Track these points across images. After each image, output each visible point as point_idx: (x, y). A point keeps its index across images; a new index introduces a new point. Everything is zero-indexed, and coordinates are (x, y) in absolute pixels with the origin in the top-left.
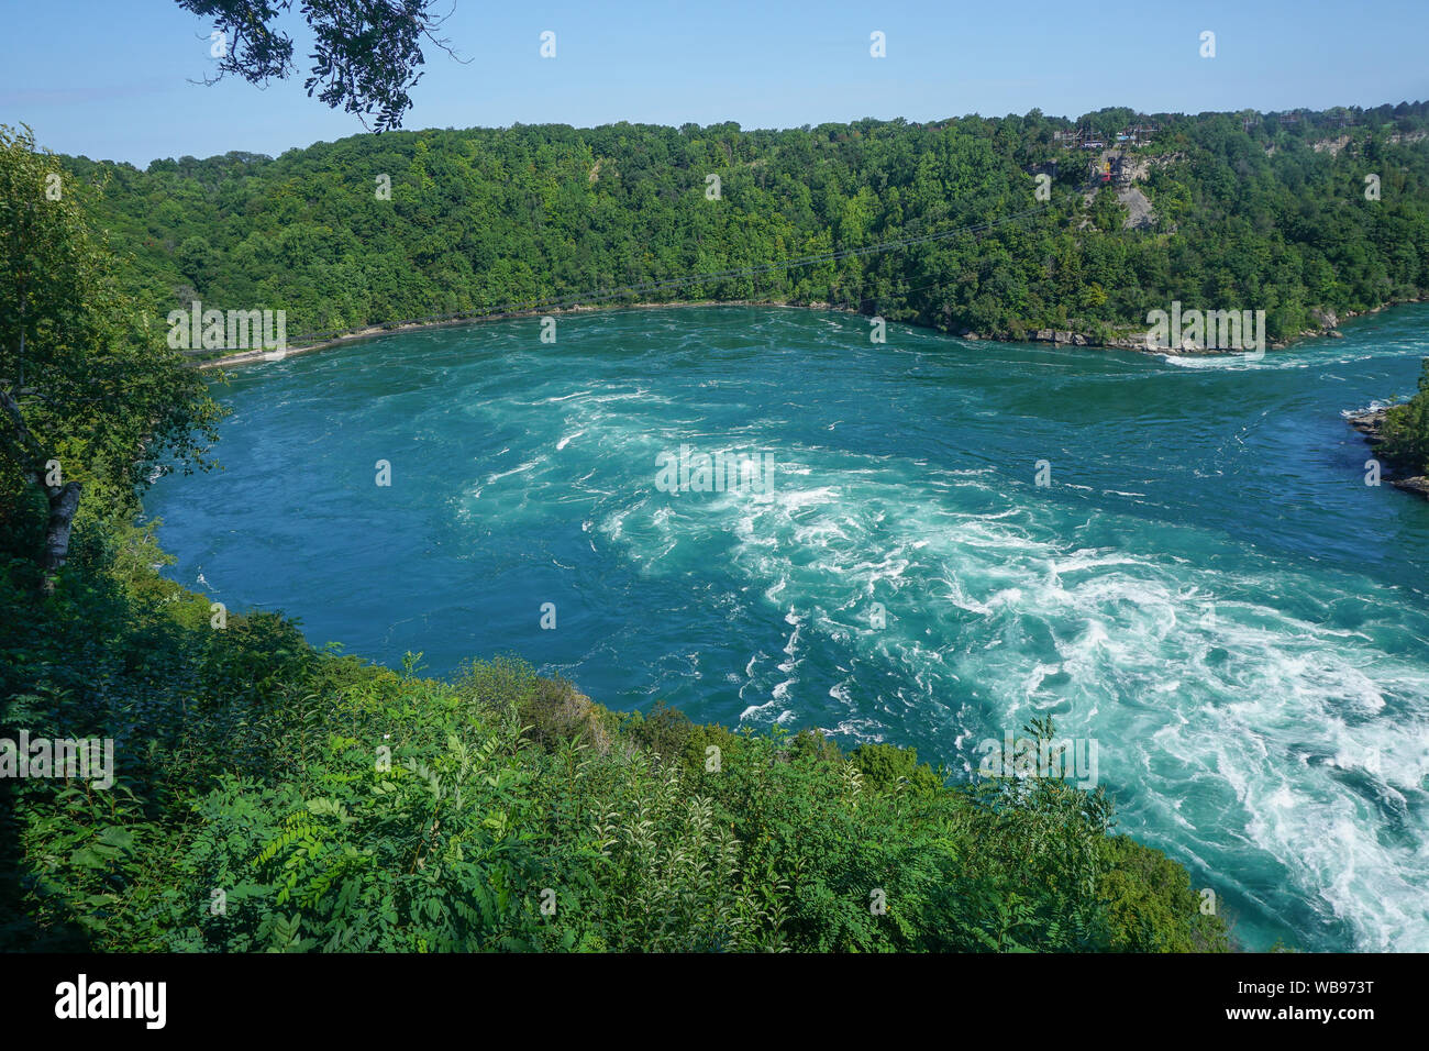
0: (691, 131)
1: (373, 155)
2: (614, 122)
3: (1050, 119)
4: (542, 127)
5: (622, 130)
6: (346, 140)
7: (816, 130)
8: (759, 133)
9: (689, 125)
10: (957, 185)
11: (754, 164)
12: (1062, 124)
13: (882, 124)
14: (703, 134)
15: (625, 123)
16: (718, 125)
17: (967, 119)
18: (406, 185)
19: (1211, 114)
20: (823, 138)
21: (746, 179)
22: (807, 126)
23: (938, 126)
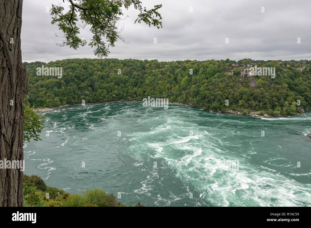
0: (146, 61)
1: (71, 64)
2: (128, 59)
3: (231, 61)
4: (111, 59)
5: (130, 61)
6: (65, 60)
7: (176, 62)
8: (162, 62)
9: (146, 60)
10: (209, 76)
11: (161, 70)
12: (234, 62)
13: (191, 61)
14: (149, 62)
15: (131, 59)
16: (153, 60)
17: (211, 60)
18: (78, 71)
19: (271, 61)
20: (177, 64)
21: (158, 73)
22: (174, 61)
23: (204, 62)
